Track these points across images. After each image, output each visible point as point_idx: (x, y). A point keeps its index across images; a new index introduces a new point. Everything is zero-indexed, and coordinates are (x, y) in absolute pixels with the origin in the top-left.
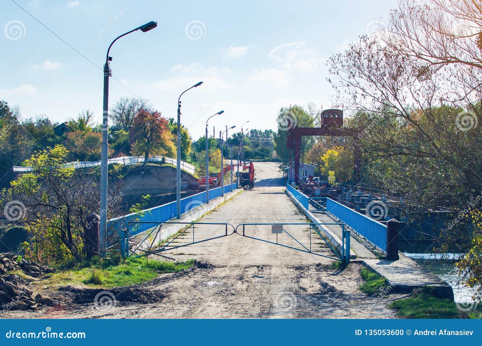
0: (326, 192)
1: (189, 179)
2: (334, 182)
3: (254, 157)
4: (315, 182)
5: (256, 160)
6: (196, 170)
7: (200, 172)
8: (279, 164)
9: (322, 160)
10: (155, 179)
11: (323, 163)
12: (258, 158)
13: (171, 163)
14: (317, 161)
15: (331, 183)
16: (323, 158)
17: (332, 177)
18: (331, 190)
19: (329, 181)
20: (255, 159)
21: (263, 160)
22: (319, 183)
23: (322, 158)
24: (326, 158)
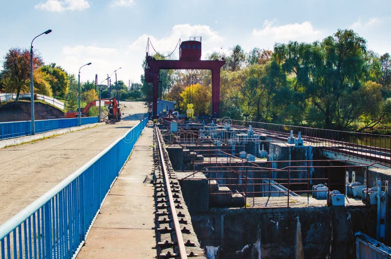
0: (185, 125)
1: (58, 114)
2: (192, 115)
4: (174, 115)
6: (65, 105)
7: (69, 107)
8: (145, 103)
9: (181, 97)
10: (25, 114)
11: (182, 99)
13: (43, 99)
14: (176, 97)
15: (190, 116)
17: (190, 110)
18: (189, 122)
19: (188, 114)
21: (135, 100)
22: (178, 117)
23: (181, 94)
24: (184, 95)
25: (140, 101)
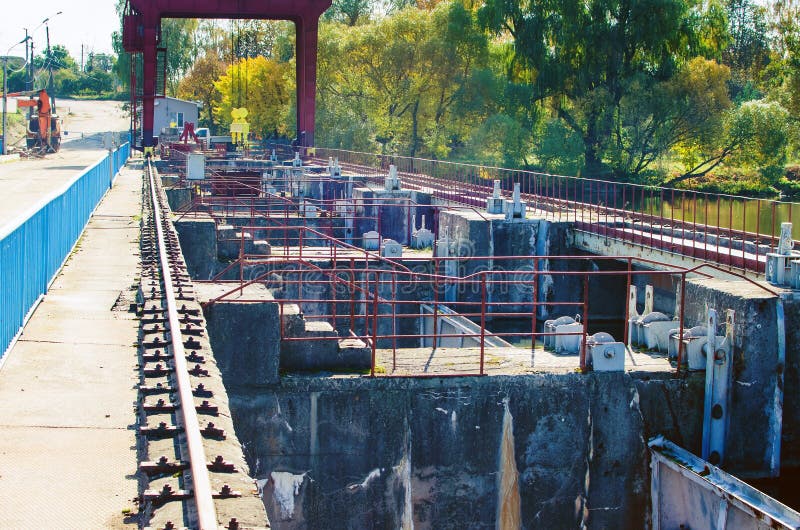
0: (227, 163)
2: (245, 137)
3: (81, 91)
4: (199, 138)
5: (85, 97)
8: (122, 104)
9: (217, 91)
11: (218, 97)
12: (88, 94)
14: (204, 91)
15: (239, 139)
16: (218, 85)
17: (240, 124)
18: (237, 157)
19: (234, 136)
20: (83, 94)
21: (97, 96)
22: (208, 142)
23: (215, 83)
24: (225, 85)
25: (110, 99)
